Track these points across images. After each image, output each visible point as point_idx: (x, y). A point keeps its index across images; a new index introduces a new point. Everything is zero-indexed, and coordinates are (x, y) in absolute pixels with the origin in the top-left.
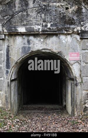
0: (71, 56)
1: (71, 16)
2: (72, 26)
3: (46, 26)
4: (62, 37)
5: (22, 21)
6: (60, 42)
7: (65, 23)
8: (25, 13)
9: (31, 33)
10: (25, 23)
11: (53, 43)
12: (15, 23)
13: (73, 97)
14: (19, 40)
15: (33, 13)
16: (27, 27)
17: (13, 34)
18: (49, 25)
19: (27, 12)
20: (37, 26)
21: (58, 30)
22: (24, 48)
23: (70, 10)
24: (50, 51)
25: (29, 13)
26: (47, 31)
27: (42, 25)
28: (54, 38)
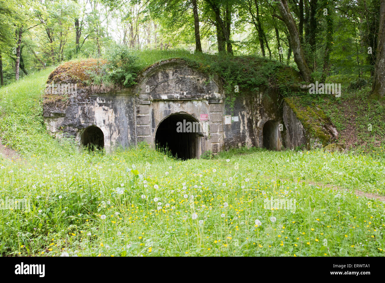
0: (202, 117)
1: (201, 86)
2: (203, 94)
3: (183, 94)
4: (195, 102)
5: (164, 90)
6: (193, 106)
7: (197, 91)
8: (166, 84)
9: (171, 100)
10: (167, 92)
11: (188, 107)
12: (159, 91)
13: (203, 149)
14: (161, 105)
15: (172, 83)
16: (169, 95)
17: (157, 100)
18: (185, 93)
19: (168, 83)
20: (176, 94)
21: (192, 98)
22: (166, 111)
23: (201, 82)
24: (186, 113)
25: (169, 83)
26: (183, 98)
27: (180, 93)
28: (188, 104)
